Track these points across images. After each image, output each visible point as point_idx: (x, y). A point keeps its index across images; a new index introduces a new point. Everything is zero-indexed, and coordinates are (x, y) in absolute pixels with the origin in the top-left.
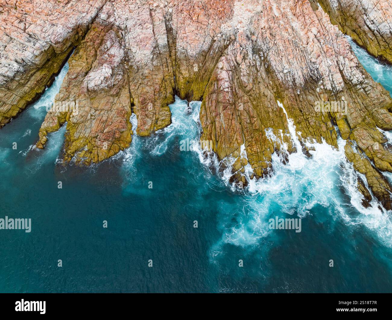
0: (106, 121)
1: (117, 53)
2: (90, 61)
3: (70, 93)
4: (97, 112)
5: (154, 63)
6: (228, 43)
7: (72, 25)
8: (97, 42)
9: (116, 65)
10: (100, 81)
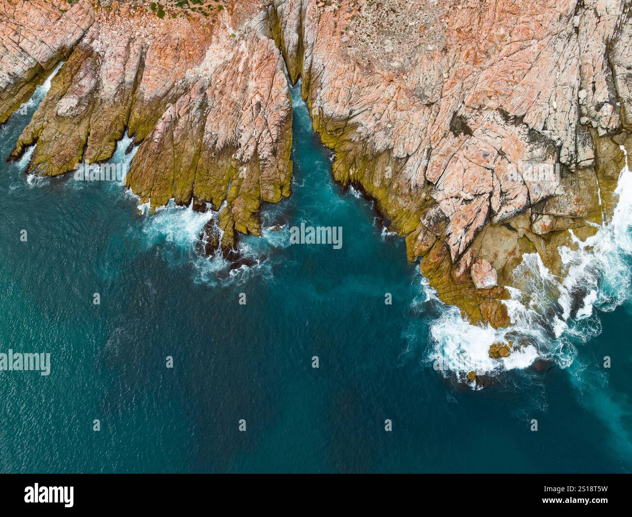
0: (64, 145)
1: (87, 83)
2: (66, 85)
3: (45, 112)
4: (60, 136)
5: (116, 99)
6: (182, 92)
7: (58, 46)
8: (75, 68)
9: (83, 95)
10: (66, 110)
